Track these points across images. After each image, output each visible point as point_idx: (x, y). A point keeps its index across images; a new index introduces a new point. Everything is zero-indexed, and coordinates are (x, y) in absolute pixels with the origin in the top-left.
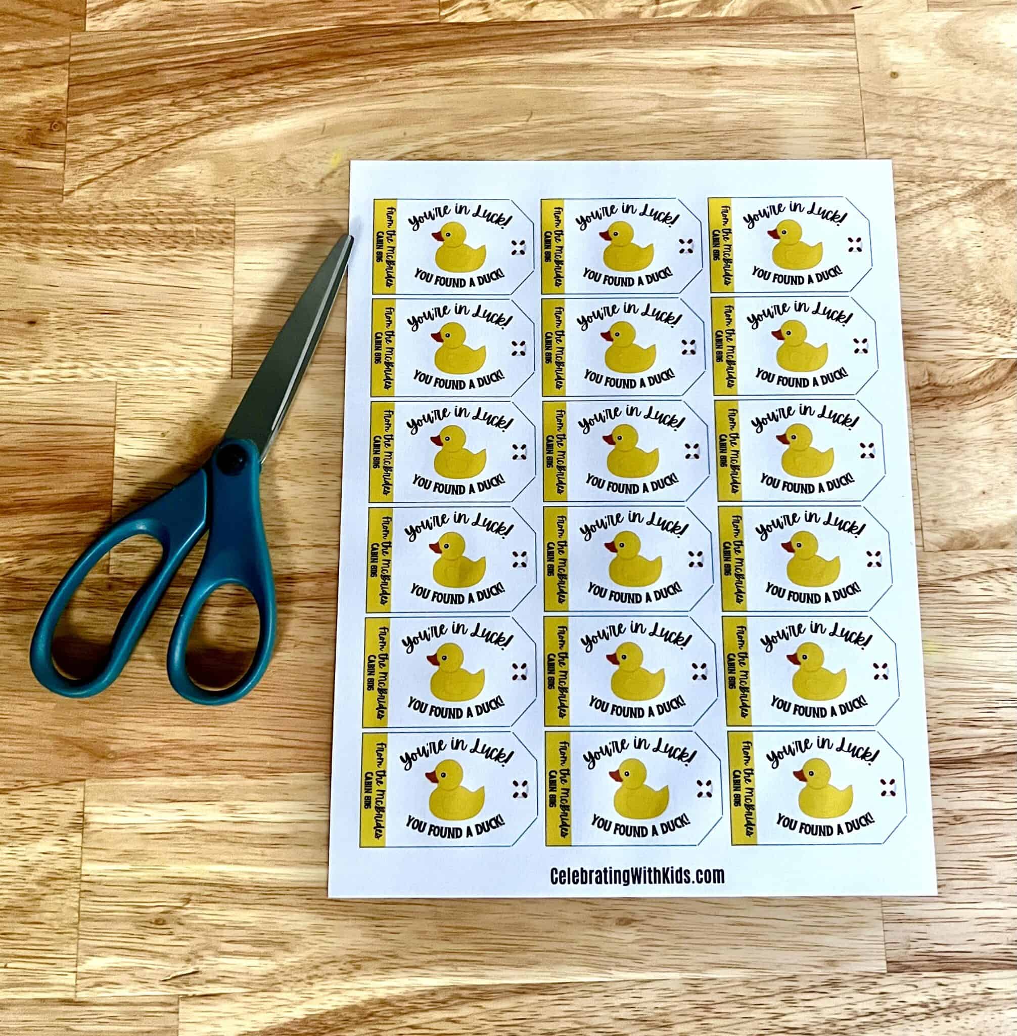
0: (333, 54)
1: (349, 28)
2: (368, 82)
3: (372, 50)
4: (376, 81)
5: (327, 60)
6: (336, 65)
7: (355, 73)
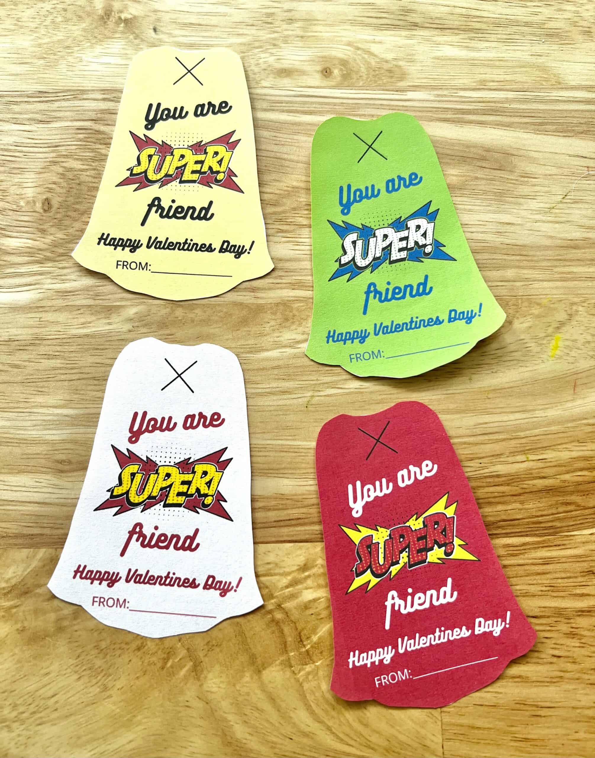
0: (572, 493)
1: (554, 531)
2: (523, 452)
3: (522, 498)
4: (513, 453)
5: (579, 484)
6: (567, 477)
7: (540, 464)
